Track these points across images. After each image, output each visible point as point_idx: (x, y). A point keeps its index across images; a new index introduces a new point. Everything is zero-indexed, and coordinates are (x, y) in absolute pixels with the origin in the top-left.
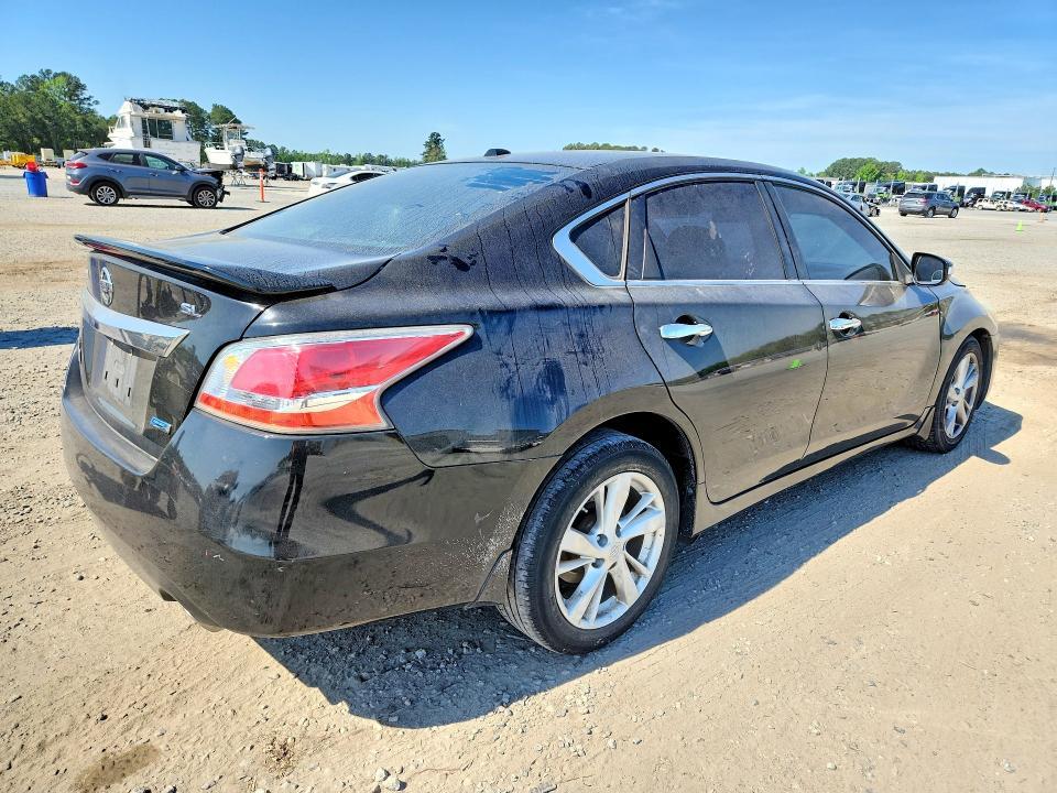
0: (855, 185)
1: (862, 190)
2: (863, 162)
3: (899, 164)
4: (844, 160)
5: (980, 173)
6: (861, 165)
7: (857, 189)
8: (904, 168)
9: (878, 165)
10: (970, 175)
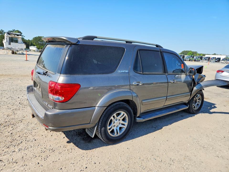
0: (191, 57)
1: (193, 58)
2: (189, 51)
3: (197, 52)
4: (184, 51)
5: (215, 54)
6: (188, 52)
7: (192, 57)
8: (198, 53)
9: (192, 52)
10: (212, 55)
